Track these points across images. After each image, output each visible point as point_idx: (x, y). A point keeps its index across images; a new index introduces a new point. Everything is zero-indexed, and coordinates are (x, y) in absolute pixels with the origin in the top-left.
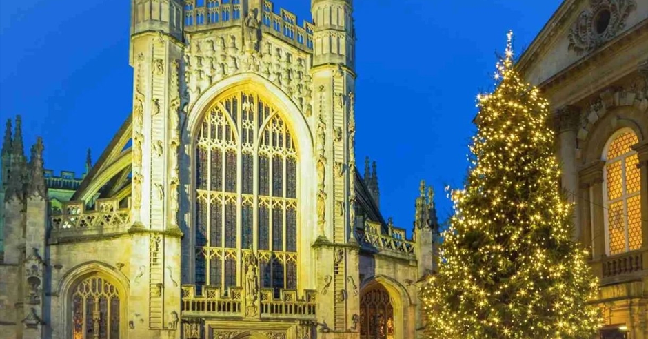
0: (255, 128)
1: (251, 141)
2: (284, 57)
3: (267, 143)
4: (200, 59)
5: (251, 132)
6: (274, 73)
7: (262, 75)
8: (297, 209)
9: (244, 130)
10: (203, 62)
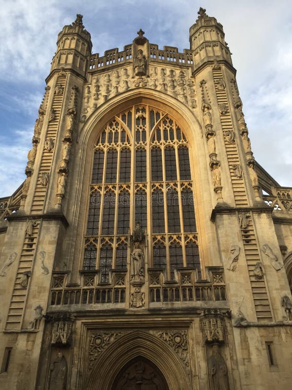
0: (147, 130)
1: (144, 139)
2: (168, 73)
3: (159, 139)
4: (98, 87)
5: (144, 132)
6: (160, 84)
7: (150, 87)
8: (192, 189)
9: (138, 132)
10: (100, 89)
